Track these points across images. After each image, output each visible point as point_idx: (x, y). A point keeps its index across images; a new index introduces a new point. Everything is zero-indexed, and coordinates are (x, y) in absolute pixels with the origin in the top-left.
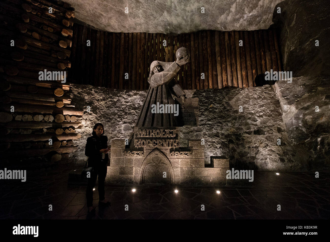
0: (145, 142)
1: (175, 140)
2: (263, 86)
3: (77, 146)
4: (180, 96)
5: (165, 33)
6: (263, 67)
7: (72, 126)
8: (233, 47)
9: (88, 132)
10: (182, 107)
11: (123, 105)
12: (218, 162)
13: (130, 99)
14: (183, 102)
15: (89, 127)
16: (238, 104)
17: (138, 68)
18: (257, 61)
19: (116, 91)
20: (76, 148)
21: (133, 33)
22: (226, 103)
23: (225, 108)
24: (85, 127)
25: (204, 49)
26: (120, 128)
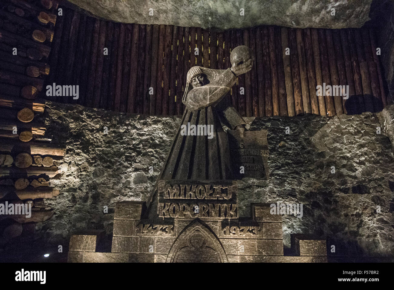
0: (177, 208)
1: (231, 205)
2: (361, 114)
3: (52, 209)
4: (236, 127)
5: (204, 28)
6: (357, 84)
7: (45, 174)
8: (309, 52)
9: (72, 185)
10: (241, 146)
11: (134, 139)
12: (308, 246)
13: (146, 131)
14: (242, 136)
15: (74, 177)
16: (325, 141)
17: (159, 80)
18: (347, 75)
19: (123, 115)
20: (49, 212)
21: (152, 26)
22: (306, 140)
23: (303, 148)
24: (68, 176)
25: (265, 54)
26: (128, 179)
